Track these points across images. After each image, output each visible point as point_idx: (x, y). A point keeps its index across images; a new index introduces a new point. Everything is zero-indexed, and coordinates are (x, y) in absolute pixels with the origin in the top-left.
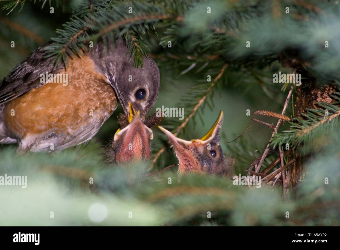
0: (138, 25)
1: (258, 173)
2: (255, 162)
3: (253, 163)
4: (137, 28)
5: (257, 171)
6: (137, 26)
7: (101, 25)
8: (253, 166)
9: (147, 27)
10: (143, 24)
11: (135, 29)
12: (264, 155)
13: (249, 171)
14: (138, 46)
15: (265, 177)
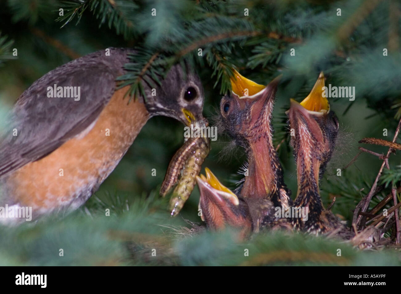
0: (222, 44)
1: (366, 213)
2: (361, 203)
3: (359, 204)
4: (221, 47)
5: (364, 210)
6: (220, 44)
7: (177, 46)
8: (359, 208)
9: (233, 45)
10: (228, 43)
11: (219, 48)
12: (373, 191)
13: (355, 214)
14: (225, 67)
15: (374, 217)
